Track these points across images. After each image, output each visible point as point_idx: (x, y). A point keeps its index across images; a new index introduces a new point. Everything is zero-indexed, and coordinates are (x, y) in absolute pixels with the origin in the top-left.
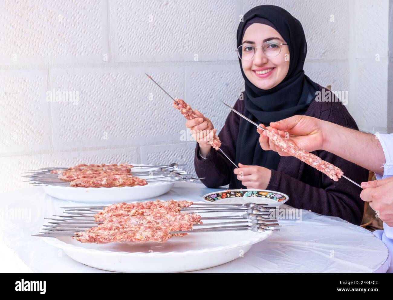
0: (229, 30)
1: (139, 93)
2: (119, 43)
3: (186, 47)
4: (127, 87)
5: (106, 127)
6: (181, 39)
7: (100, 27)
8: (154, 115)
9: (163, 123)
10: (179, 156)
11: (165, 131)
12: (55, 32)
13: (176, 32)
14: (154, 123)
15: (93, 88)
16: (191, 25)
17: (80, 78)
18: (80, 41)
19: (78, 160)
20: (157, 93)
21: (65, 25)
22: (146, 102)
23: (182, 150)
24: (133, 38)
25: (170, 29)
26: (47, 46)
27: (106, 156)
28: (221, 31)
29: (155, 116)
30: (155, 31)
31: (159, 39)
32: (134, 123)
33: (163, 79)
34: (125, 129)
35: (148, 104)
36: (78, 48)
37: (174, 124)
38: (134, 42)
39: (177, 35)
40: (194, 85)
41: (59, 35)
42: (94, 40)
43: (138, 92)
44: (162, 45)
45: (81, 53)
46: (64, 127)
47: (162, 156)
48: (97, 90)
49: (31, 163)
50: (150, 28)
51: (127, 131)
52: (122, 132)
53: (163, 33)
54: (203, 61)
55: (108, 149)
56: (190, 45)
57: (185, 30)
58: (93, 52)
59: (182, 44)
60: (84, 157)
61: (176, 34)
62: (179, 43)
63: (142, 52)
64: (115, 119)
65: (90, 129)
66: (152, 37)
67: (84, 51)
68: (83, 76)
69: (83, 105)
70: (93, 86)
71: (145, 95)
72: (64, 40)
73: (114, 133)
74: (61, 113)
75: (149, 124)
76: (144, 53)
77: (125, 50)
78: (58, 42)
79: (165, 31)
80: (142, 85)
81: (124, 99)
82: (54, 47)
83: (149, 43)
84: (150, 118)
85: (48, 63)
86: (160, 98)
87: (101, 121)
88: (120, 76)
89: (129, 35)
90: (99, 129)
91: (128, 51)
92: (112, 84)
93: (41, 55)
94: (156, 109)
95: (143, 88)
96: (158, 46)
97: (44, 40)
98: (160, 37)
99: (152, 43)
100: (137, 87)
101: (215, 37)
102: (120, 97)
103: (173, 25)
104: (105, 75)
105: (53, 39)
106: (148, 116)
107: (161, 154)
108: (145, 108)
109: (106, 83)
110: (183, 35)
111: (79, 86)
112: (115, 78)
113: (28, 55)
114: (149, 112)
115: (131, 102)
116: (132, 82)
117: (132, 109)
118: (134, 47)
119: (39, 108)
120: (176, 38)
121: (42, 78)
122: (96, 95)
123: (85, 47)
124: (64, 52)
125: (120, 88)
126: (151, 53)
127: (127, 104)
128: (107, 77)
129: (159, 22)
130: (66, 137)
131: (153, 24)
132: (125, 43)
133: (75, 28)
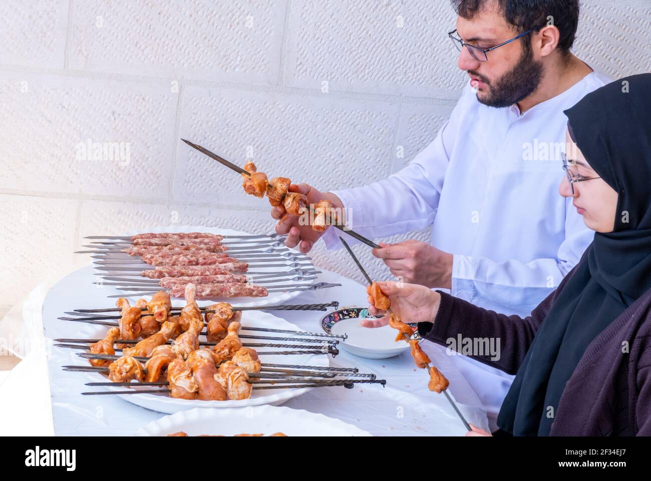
1: (318, 136)
2: (298, 59)
3: (410, 74)
4: (300, 125)
6: (402, 62)
7: (270, 32)
8: (337, 172)
12: (199, 34)
13: (396, 50)
14: (334, 182)
15: (246, 121)
16: (425, 41)
17: (228, 104)
18: (237, 51)
19: (207, 219)
20: (347, 140)
21: (215, 25)
22: (327, 150)
24: (321, 52)
25: (386, 44)
26: (184, 52)
27: (250, 220)
29: (339, 173)
30: (360, 45)
31: (365, 57)
33: (361, 120)
35: (329, 154)
36: (232, 60)
38: (322, 59)
39: (397, 54)
40: (412, 133)
41: (205, 38)
42: (258, 50)
43: (316, 135)
44: (369, 68)
45: (235, 68)
46: (194, 170)
48: (251, 124)
49: (137, 214)
50: (353, 41)
54: (436, 99)
55: (255, 211)
56: (417, 71)
57: (412, 47)
58: (253, 68)
59: (403, 68)
61: (395, 53)
62: (399, 67)
63: (333, 76)
64: (274, 170)
65: (232, 179)
66: (354, 53)
67: (240, 66)
68: (232, 102)
69: (226, 143)
70: (247, 118)
71: (327, 140)
72: (212, 46)
75: (327, 183)
76: (336, 77)
77: (306, 70)
78: (202, 49)
79: (378, 47)
80: (326, 124)
81: (291, 142)
82: (194, 55)
83: (348, 63)
84: (331, 175)
85: (183, 78)
86: (352, 147)
88: (290, 108)
89: (316, 48)
91: (310, 72)
92: (277, 118)
93: (173, 65)
94: (342, 163)
95: (326, 130)
96: (362, 69)
97: (181, 44)
98: (367, 55)
99: (352, 63)
100: (316, 126)
102: (287, 138)
104: (268, 104)
105: (195, 43)
106: (328, 172)
108: (325, 159)
109: (268, 117)
110: (408, 55)
111: (224, 115)
112: (282, 109)
113: (153, 63)
114: (330, 165)
115: (302, 147)
116: (310, 118)
117: (302, 157)
118: (322, 67)
119: (159, 140)
120: (395, 60)
121: (170, 98)
122: (249, 131)
123: (243, 60)
124: (208, 64)
125: (289, 125)
126: (348, 78)
127: (296, 150)
128: (270, 107)
129: (369, 33)
130: (193, 186)
131: (360, 35)
132: (308, 59)
133: (231, 30)
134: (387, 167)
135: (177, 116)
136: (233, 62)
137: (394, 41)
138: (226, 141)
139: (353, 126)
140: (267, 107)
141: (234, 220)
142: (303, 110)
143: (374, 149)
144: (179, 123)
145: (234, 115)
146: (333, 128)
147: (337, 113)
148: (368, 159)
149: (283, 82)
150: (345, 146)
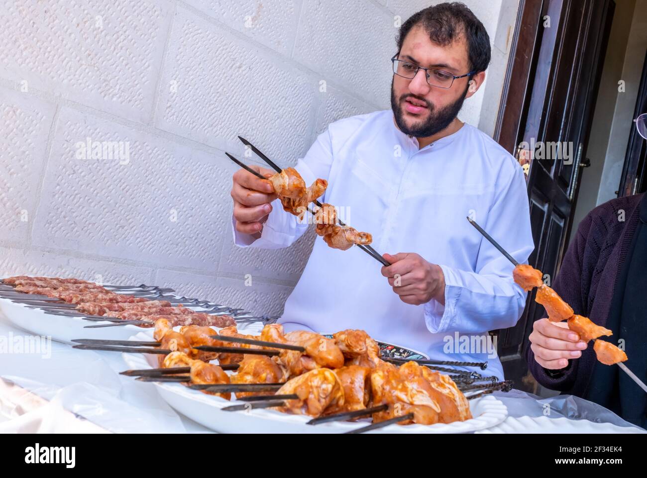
0: (299, 132)
2: (168, 101)
4: (162, 171)
5: (118, 226)
6: (244, 123)
7: (149, 66)
8: (187, 225)
9: (195, 239)
10: (203, 296)
11: (194, 253)
12: (83, 49)
13: (241, 112)
14: (183, 236)
16: (261, 108)
17: (101, 136)
18: (117, 78)
19: (63, 271)
20: (198, 192)
21: (101, 43)
22: (181, 201)
23: (208, 287)
24: (188, 99)
25: (235, 104)
26: (66, 65)
28: (290, 129)
29: (188, 226)
30: (217, 99)
31: (219, 112)
32: (158, 229)
33: (210, 174)
34: (144, 237)
35: (182, 205)
36: (112, 87)
37: (208, 245)
38: (188, 106)
41: (89, 55)
42: (136, 82)
43: (175, 183)
44: (221, 124)
45: (113, 97)
46: (58, 209)
47: (182, 289)
50: (213, 94)
51: (146, 241)
52: (139, 240)
53: (226, 107)
55: (112, 263)
57: (252, 112)
58: (130, 101)
59: (244, 130)
60: (75, 269)
61: (241, 114)
62: (241, 128)
63: (194, 124)
64: (135, 217)
65: (94, 224)
66: (212, 107)
67: (118, 95)
69: (94, 181)
71: (183, 190)
72: (94, 66)
73: (127, 238)
74: (58, 185)
75: (177, 237)
76: (196, 127)
77: (173, 115)
78: (84, 67)
79: (230, 105)
80: (183, 174)
81: (153, 188)
82: (76, 72)
83: (206, 115)
84: (181, 229)
85: (60, 95)
86: (200, 200)
87: (115, 213)
88: (156, 152)
89: (184, 94)
90: (108, 227)
91: (177, 117)
92: (144, 160)
93: (53, 78)
94: (191, 216)
95: (182, 180)
96: (216, 123)
97: (64, 56)
99: (210, 116)
100: (175, 175)
101: (283, 135)
102: (150, 183)
103: (240, 100)
104: (137, 143)
105: (78, 58)
106: (179, 224)
107: (181, 286)
108: (178, 210)
109: (136, 157)
110: (249, 119)
112: (150, 152)
113: (31, 70)
114: (182, 218)
115: (162, 195)
116: (171, 166)
117: (160, 206)
118: (186, 114)
119: (26, 167)
121: (44, 117)
122: (118, 170)
123: (122, 89)
124: (88, 86)
125: (153, 170)
126: (205, 130)
127: (156, 198)
128: (139, 147)
129: (225, 89)
130: (55, 228)
131: (218, 89)
132: (176, 103)
133: (115, 53)
134: (224, 224)
135: (48, 140)
136: (111, 90)
137: (241, 102)
138: (94, 178)
139: (203, 180)
140: (137, 146)
141: (91, 272)
142: (166, 155)
143: (216, 205)
144: (50, 149)
146: (188, 179)
147: (193, 164)
148: (211, 215)
149: (153, 123)
150: (196, 199)
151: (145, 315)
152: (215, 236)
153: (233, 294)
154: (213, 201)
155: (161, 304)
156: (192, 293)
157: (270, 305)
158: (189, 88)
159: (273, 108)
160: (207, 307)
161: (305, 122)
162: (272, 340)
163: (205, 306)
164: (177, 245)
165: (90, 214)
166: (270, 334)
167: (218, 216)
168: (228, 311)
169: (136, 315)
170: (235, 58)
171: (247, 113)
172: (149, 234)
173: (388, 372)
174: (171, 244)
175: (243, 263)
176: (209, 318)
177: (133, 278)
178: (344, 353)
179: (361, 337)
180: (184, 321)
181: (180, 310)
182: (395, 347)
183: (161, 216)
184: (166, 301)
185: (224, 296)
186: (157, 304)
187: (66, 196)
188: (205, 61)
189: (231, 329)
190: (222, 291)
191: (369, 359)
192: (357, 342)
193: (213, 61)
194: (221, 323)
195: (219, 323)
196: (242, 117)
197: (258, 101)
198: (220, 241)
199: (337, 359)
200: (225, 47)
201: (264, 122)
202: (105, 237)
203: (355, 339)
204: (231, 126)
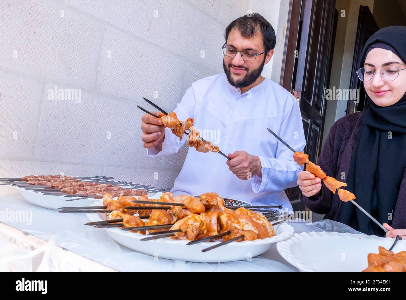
0: (176, 89)
1: (111, 121)
2: (104, 76)
3: (148, 93)
4: (103, 114)
5: (82, 145)
6: (146, 86)
7: (92, 58)
9: (123, 150)
10: (130, 180)
11: (123, 157)
12: (56, 51)
13: (144, 80)
14: (117, 148)
15: (78, 109)
16: (154, 78)
18: (76, 66)
19: (54, 171)
20: (123, 125)
21: (65, 48)
22: (115, 130)
23: (132, 175)
24: (115, 75)
25: (140, 76)
26: (48, 61)
28: (171, 88)
29: (119, 143)
30: (130, 74)
31: (132, 81)
32: (103, 146)
33: (129, 114)
34: (96, 150)
35: (115, 132)
36: (73, 71)
37: (131, 152)
38: (115, 79)
39: (144, 82)
41: (60, 55)
42: (86, 68)
43: (111, 120)
44: (133, 87)
45: (74, 76)
46: (48, 138)
47: (118, 177)
48: (80, 111)
49: (12, 168)
50: (128, 71)
51: (97, 152)
52: (93, 152)
53: (136, 78)
55: (80, 165)
57: (150, 80)
58: (83, 78)
61: (144, 81)
63: (119, 88)
64: (90, 140)
65: (69, 145)
66: (128, 78)
67: (77, 75)
69: (67, 122)
71: (115, 124)
72: (63, 61)
73: (87, 152)
74: (48, 125)
75: (114, 149)
77: (107, 84)
79: (137, 77)
80: (114, 115)
81: (99, 124)
82: (53, 64)
83: (125, 83)
84: (115, 145)
85: (46, 77)
86: (125, 129)
87: (79, 139)
88: (99, 104)
89: (113, 72)
90: (76, 146)
91: (109, 85)
92: (93, 109)
93: (41, 68)
94: (121, 137)
95: (115, 118)
96: (131, 87)
97: (46, 56)
99: (127, 83)
100: (110, 116)
101: (167, 91)
102: (97, 121)
103: (143, 74)
104: (89, 101)
105: (54, 57)
106: (114, 142)
107: (118, 175)
109: (89, 108)
110: (148, 83)
111: (67, 104)
112: (96, 104)
113: (29, 64)
114: (116, 138)
115: (104, 127)
116: (108, 111)
117: (104, 133)
118: (114, 83)
119: (29, 117)
120: (143, 84)
121: (38, 89)
122: (79, 116)
123: (79, 72)
124: (60, 71)
125: (98, 114)
126: (125, 91)
127: (101, 129)
128: (90, 102)
129: (134, 69)
130: (47, 149)
131: (131, 69)
132: (109, 78)
133: (74, 53)
134: (138, 141)
135: (41, 101)
136: (73, 73)
138: (67, 120)
139: (126, 117)
140: (89, 102)
141: (68, 171)
142: (105, 106)
144: (42, 106)
145: (72, 105)
146: (118, 118)
147: (120, 109)
148: (131, 136)
149: (97, 89)
150: (122, 128)
151: (98, 192)
152: (134, 147)
153: (146, 178)
154: (132, 129)
155: (107, 186)
156: (124, 179)
157: (166, 182)
158: (115, 69)
159: (161, 77)
160: (132, 186)
161: (179, 83)
162: (166, 201)
163: (131, 185)
164: (114, 153)
165: (66, 140)
166: (165, 198)
167: (135, 137)
168: (143, 187)
169: (93, 192)
170: (139, 52)
171: (147, 80)
172: (98, 149)
173: (229, 214)
174: (111, 153)
175: (150, 161)
176: (133, 191)
177: (91, 172)
178: (205, 205)
179: (213, 196)
180: (119, 194)
181: (117, 188)
182: (234, 201)
183: (104, 139)
184: (109, 184)
185: (141, 179)
186: (105, 186)
187: (52, 131)
188: (123, 54)
189: (144, 196)
190: (140, 177)
191: (219, 208)
192: (212, 199)
193: (127, 54)
194: (140, 194)
195: (139, 194)
196: (145, 83)
197: (153, 74)
198: (137, 150)
199: (202, 209)
200: (133, 46)
201: (157, 85)
202: (75, 152)
203: (211, 198)
204: (139, 88)
